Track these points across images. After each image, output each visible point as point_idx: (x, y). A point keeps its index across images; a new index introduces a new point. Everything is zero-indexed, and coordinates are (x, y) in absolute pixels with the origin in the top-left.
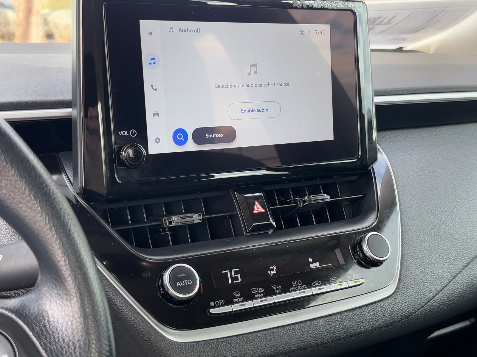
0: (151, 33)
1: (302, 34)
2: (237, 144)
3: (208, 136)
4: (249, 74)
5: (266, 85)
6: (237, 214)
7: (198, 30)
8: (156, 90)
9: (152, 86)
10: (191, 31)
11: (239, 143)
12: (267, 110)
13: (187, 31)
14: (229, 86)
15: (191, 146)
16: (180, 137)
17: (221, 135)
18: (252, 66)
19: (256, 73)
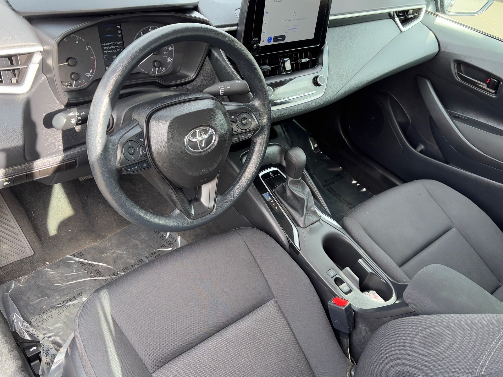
0: (268, 3)
2: (285, 41)
3: (277, 39)
4: (294, 16)
5: (298, 19)
6: (280, 66)
9: (265, 22)
10: (280, 1)
11: (287, 40)
12: (296, 29)
13: (278, 1)
14: (287, 20)
15: (272, 43)
16: (270, 39)
17: (281, 38)
18: (295, 13)
19: (295, 15)
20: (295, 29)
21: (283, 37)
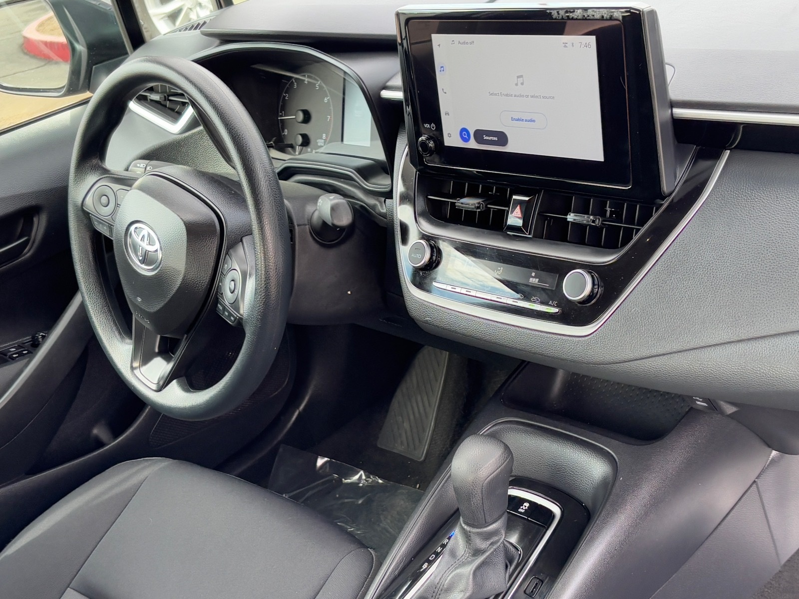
0: (439, 45)
1: (565, 46)
2: (509, 148)
3: (486, 138)
4: (517, 85)
5: (532, 97)
7: (472, 43)
8: (445, 93)
9: (443, 89)
10: (467, 43)
11: (512, 147)
12: (534, 121)
13: (464, 43)
14: (500, 95)
15: (473, 144)
16: (465, 134)
17: (495, 139)
18: (518, 77)
19: (522, 84)
20: (532, 121)
21: (502, 138)
